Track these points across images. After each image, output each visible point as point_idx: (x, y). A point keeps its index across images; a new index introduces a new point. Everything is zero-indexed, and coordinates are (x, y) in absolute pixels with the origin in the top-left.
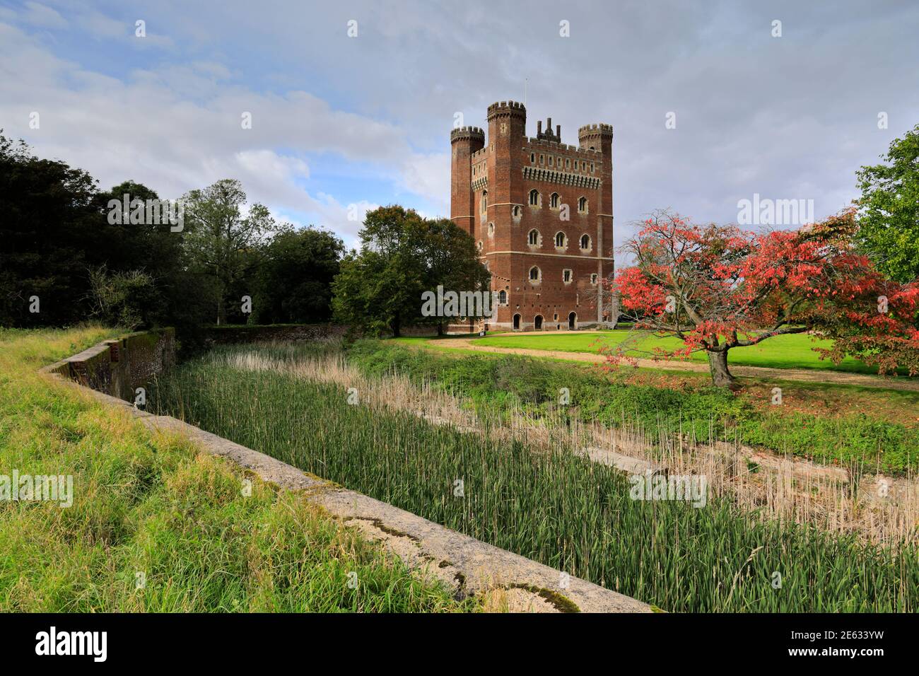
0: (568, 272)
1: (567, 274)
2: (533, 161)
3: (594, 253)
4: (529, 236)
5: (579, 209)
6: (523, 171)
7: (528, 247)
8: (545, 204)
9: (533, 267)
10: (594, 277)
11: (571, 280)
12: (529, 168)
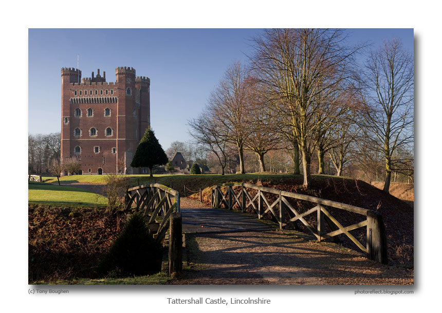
0: (98, 148)
1: (97, 149)
2: (76, 94)
3: (115, 137)
4: (75, 131)
5: (105, 115)
6: (70, 100)
7: (74, 137)
8: (84, 115)
9: (77, 146)
10: (114, 150)
11: (99, 152)
12: (73, 98)
